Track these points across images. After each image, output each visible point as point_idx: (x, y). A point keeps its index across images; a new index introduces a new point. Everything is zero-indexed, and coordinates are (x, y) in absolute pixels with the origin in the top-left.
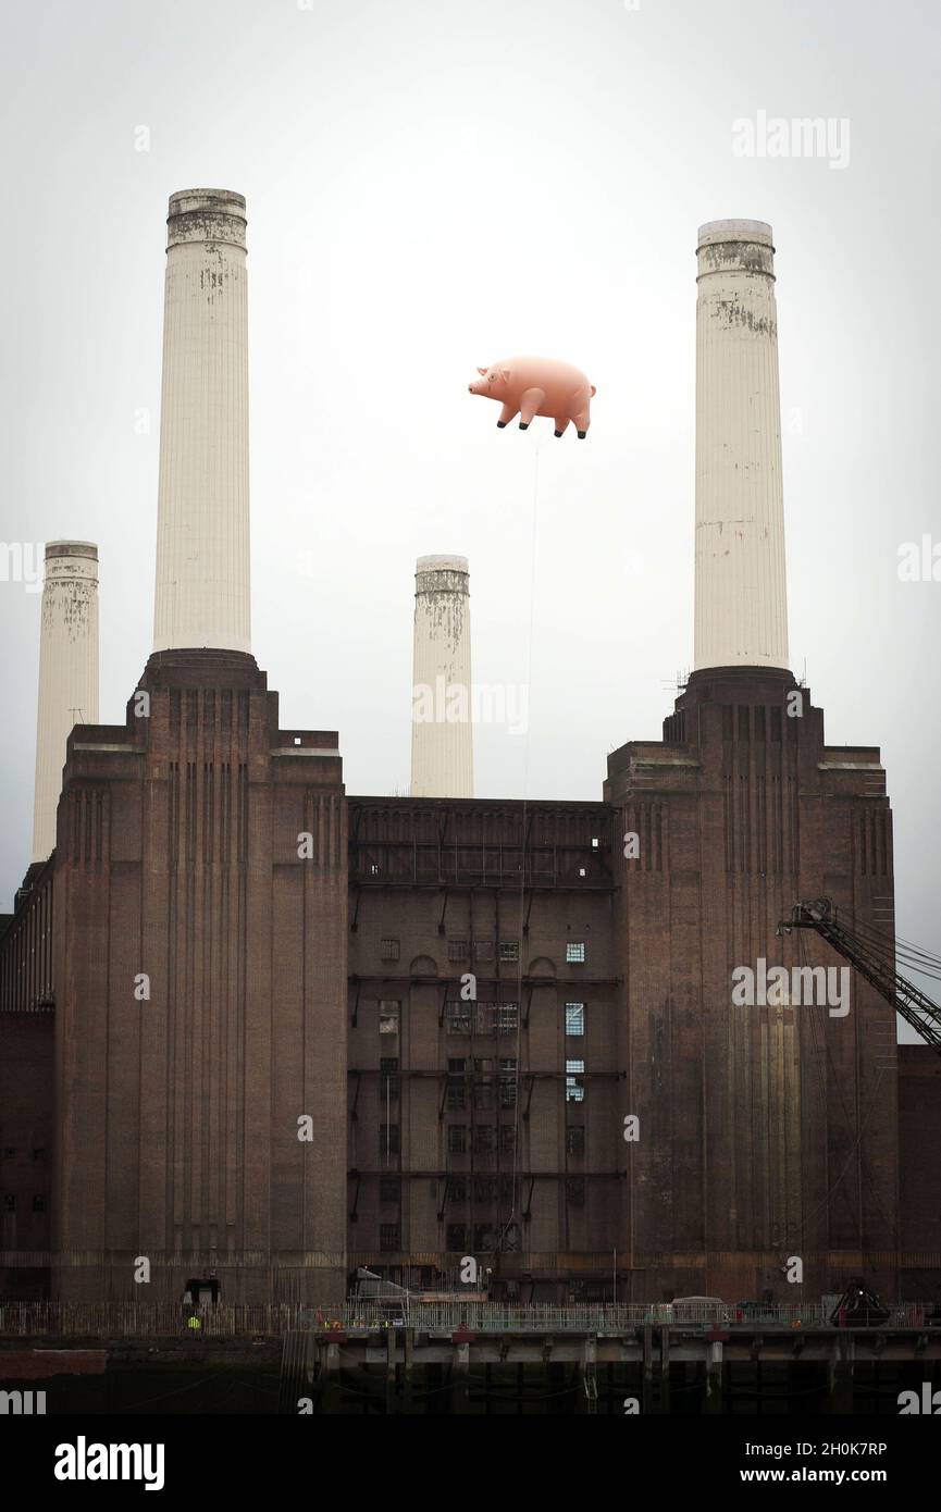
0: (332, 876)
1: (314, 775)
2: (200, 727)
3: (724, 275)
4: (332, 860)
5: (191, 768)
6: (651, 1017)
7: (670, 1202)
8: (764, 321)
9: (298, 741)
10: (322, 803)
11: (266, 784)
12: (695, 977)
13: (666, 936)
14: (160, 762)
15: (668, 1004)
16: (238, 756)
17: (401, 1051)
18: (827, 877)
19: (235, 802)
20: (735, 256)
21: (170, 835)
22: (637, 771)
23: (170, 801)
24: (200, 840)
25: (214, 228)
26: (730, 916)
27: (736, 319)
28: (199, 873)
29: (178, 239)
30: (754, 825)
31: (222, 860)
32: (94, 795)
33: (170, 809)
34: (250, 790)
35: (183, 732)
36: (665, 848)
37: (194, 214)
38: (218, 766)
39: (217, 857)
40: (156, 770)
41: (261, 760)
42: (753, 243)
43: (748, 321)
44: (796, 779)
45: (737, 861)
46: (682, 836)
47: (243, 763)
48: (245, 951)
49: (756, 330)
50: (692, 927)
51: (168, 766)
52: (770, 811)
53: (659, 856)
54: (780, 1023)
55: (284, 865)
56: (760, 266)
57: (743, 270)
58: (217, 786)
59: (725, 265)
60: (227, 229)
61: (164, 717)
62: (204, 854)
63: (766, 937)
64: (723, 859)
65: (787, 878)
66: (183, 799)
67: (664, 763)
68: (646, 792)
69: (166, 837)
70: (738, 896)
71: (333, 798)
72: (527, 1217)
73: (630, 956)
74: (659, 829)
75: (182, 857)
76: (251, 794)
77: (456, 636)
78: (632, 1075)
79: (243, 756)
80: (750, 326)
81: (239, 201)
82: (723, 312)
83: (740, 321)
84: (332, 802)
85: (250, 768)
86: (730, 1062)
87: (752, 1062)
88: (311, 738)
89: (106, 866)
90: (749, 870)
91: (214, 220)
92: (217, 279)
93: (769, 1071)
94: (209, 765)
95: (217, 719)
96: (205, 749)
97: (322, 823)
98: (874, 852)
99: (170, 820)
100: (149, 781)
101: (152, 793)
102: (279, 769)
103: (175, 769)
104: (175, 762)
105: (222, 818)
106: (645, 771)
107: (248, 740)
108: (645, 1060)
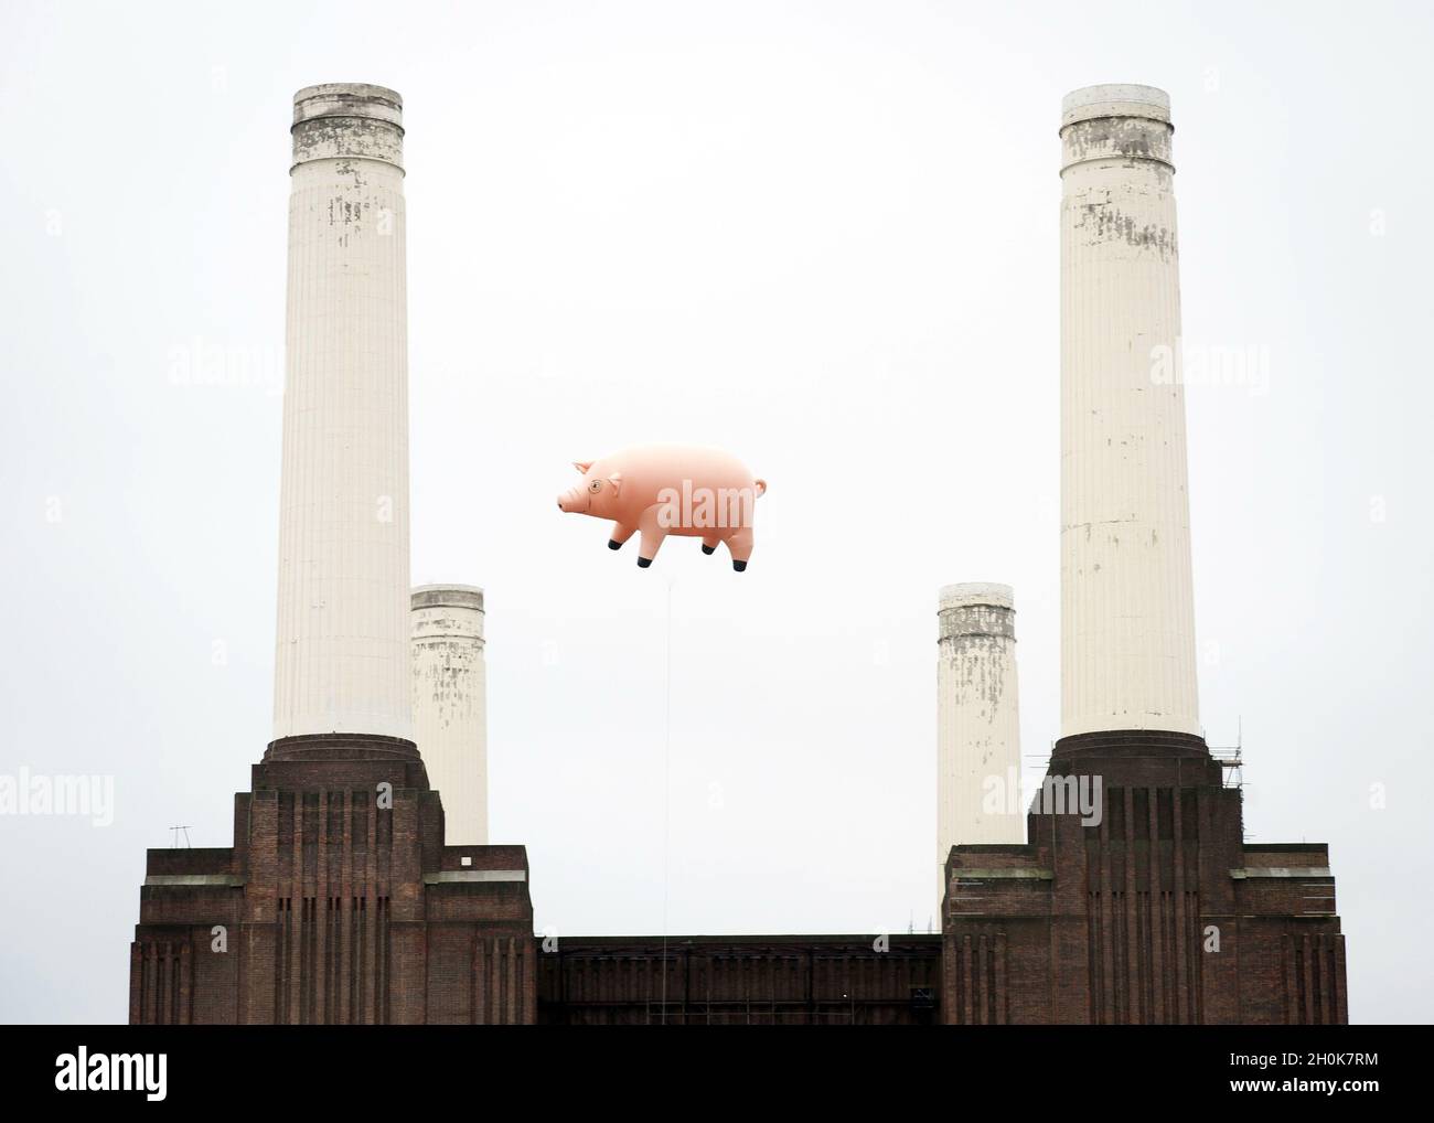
1: (487, 908)
2: (322, 848)
5: (309, 906)
8: (1151, 230)
9: (466, 861)
10: (497, 950)
11: (416, 925)
14: (263, 898)
16: (377, 887)
19: (371, 951)
20: (1106, 138)
21: (277, 1003)
23: (278, 953)
25: (347, 139)
27: (1109, 229)
30: (1134, 965)
32: (169, 948)
33: (278, 966)
34: (393, 933)
35: (298, 854)
38: (346, 901)
40: (258, 909)
41: (409, 890)
43: (1125, 231)
44: (1197, 893)
46: (1026, 982)
47: (383, 896)
49: (1138, 244)
51: (275, 903)
52: (1158, 943)
56: (1145, 151)
57: (1118, 157)
58: (346, 929)
59: (1093, 153)
60: (367, 139)
61: (269, 833)
64: (1088, 1013)
66: (296, 951)
67: (999, 876)
68: (970, 920)
69: (272, 1006)
71: (512, 941)
74: (991, 972)
76: (393, 940)
79: (383, 886)
80: (1129, 239)
82: (1090, 220)
83: (1114, 232)
84: (512, 946)
85: (393, 902)
88: (487, 855)
91: (348, 127)
94: (334, 900)
95: (346, 835)
96: (328, 877)
97: (496, 977)
98: (1317, 997)
99: (278, 981)
100: (247, 927)
101: (252, 944)
102: (436, 903)
103: (285, 908)
104: (285, 897)
105: (352, 975)
106: (970, 888)
107: (389, 858)
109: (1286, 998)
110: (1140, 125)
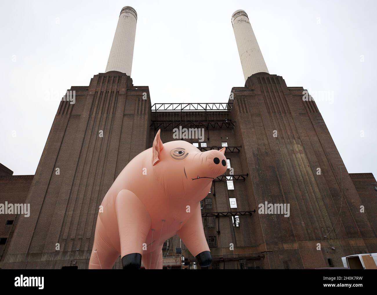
0: (143, 116)
1: (140, 93)
2: (106, 83)
4: (143, 112)
5: (102, 93)
6: (253, 154)
7: (276, 220)
8: (248, 22)
11: (124, 94)
12: (266, 142)
13: (253, 130)
15: (258, 149)
16: (117, 89)
18: (300, 114)
19: (114, 99)
22: (235, 91)
23: (94, 99)
24: (101, 108)
26: (273, 124)
27: (242, 21)
28: (99, 116)
31: (107, 113)
33: (93, 101)
35: (101, 84)
36: (247, 108)
38: (110, 91)
40: (91, 92)
41: (123, 90)
42: (243, 12)
44: (282, 92)
45: (271, 110)
46: (252, 105)
47: (118, 91)
48: (111, 137)
50: (261, 128)
51: (94, 92)
52: (277, 98)
53: (246, 110)
54: (299, 154)
55: (127, 114)
56: (246, 15)
58: (109, 95)
61: (96, 81)
62: (102, 113)
63: (286, 129)
64: (266, 109)
65: (287, 114)
67: (243, 89)
68: (239, 96)
69: (90, 108)
70: (273, 119)
72: (219, 232)
73: (243, 136)
74: (245, 104)
75: (94, 112)
76: (119, 97)
78: (251, 173)
80: (245, 22)
82: (239, 22)
85: (120, 92)
86: (285, 167)
87: (293, 166)
88: (141, 88)
89: (68, 116)
90: (275, 112)
92: (127, 17)
93: (300, 170)
94: (107, 91)
96: (107, 88)
98: (312, 107)
99: (92, 104)
100: (87, 95)
102: (129, 93)
103: (97, 93)
104: (97, 91)
105: (109, 103)
106: (238, 91)
107: (120, 85)
108: (254, 167)
109: (305, 107)
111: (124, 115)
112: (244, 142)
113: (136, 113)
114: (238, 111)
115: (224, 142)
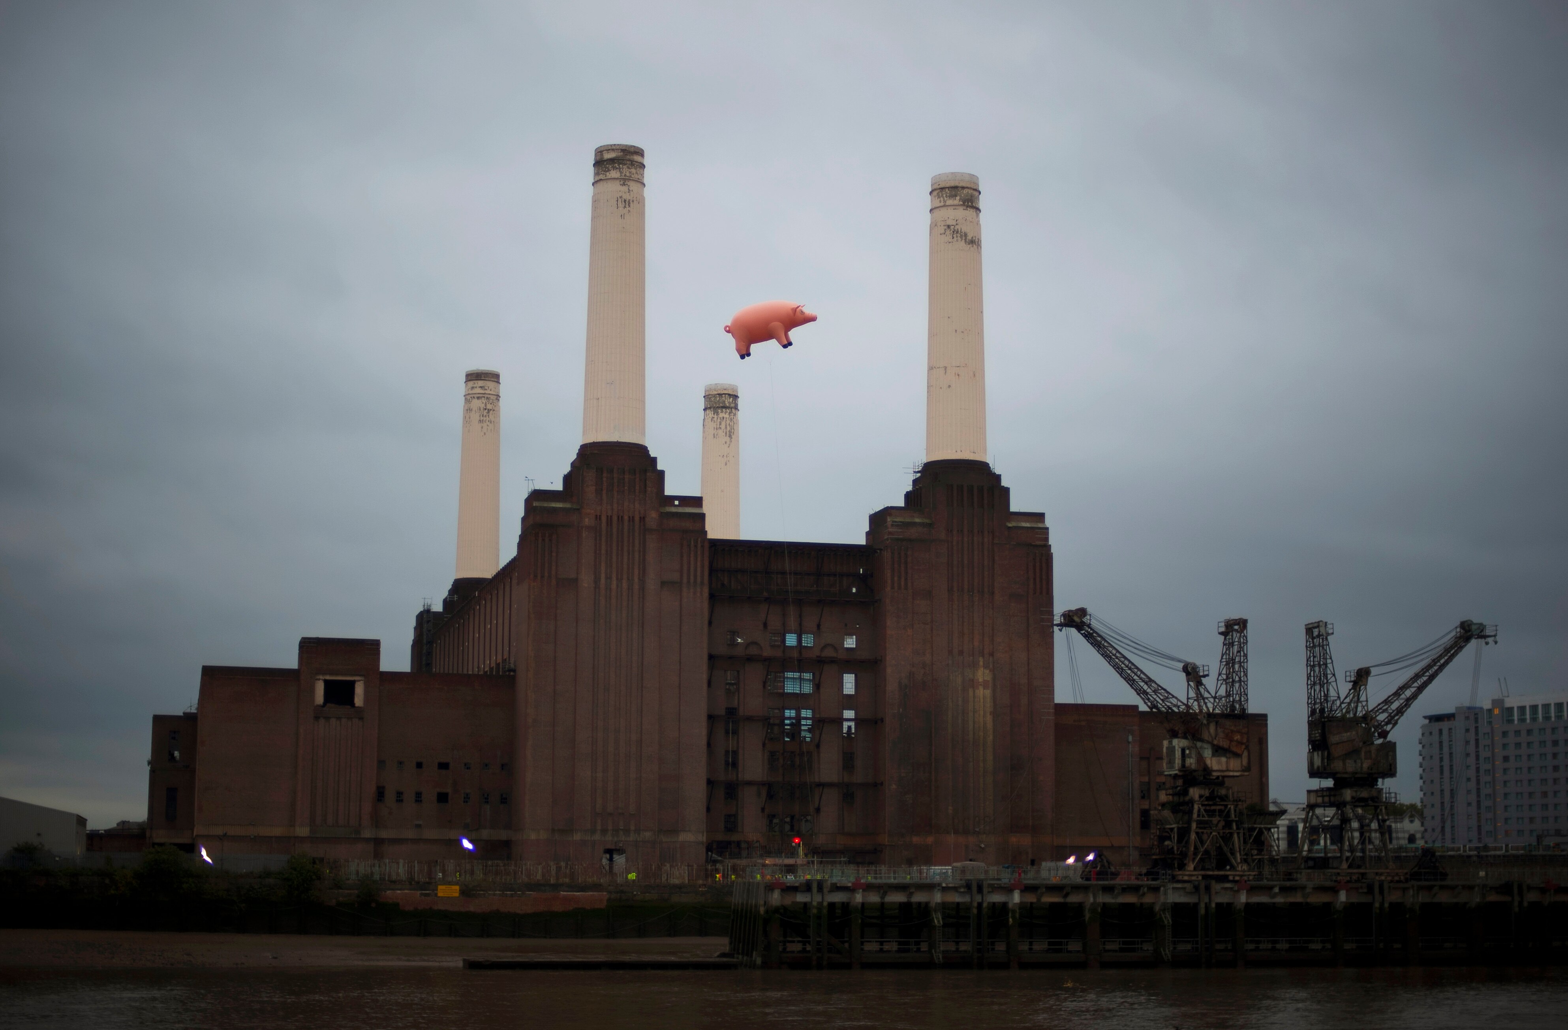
0: (698, 590)
1: (689, 524)
2: (615, 493)
3: (949, 208)
4: (699, 580)
5: (609, 520)
6: (900, 684)
7: (911, 802)
8: (974, 238)
9: (677, 503)
10: (692, 543)
11: (657, 530)
12: (928, 658)
13: (910, 631)
14: (588, 515)
15: (911, 676)
16: (640, 512)
17: (738, 703)
18: (1012, 595)
19: (637, 542)
20: (956, 196)
21: (595, 562)
22: (892, 525)
23: (596, 540)
24: (614, 566)
25: (626, 171)
26: (951, 619)
27: (957, 237)
28: (614, 586)
29: (601, 177)
30: (966, 562)
31: (628, 579)
33: (596, 546)
34: (647, 534)
36: (909, 575)
37: (612, 161)
38: (626, 518)
39: (625, 576)
40: (587, 520)
41: (654, 515)
42: (967, 188)
43: (964, 238)
44: (993, 531)
45: (955, 584)
46: (921, 567)
47: (642, 517)
48: (643, 638)
49: (969, 244)
51: (594, 517)
52: (976, 553)
53: (906, 579)
54: (981, 688)
55: (668, 583)
56: (972, 203)
57: (961, 205)
58: (626, 530)
59: (950, 202)
60: (633, 170)
61: (593, 485)
62: (617, 575)
64: (947, 583)
65: (986, 596)
66: (603, 539)
67: (909, 521)
68: (898, 539)
69: (593, 563)
70: (955, 606)
71: (699, 540)
72: (818, 810)
73: (887, 644)
75: (603, 576)
76: (647, 537)
77: (730, 436)
78: (887, 721)
79: (642, 512)
80: (966, 241)
81: (640, 152)
82: (948, 232)
83: (959, 238)
84: (699, 542)
85: (647, 520)
86: (950, 714)
87: (964, 714)
88: (685, 500)
89: (553, 582)
90: (963, 590)
91: (626, 164)
92: (627, 203)
93: (974, 719)
94: (620, 517)
95: (626, 488)
96: (618, 507)
97: (692, 555)
98: (1041, 580)
99: (596, 554)
100: (582, 527)
101: (584, 535)
102: (664, 521)
103: (599, 520)
104: (598, 514)
105: (629, 552)
106: (897, 526)
107: (645, 500)
108: (896, 711)
110: (970, 191)
111: (663, 584)
112: (888, 659)
113: (685, 580)
114: (889, 581)
115: (849, 635)
